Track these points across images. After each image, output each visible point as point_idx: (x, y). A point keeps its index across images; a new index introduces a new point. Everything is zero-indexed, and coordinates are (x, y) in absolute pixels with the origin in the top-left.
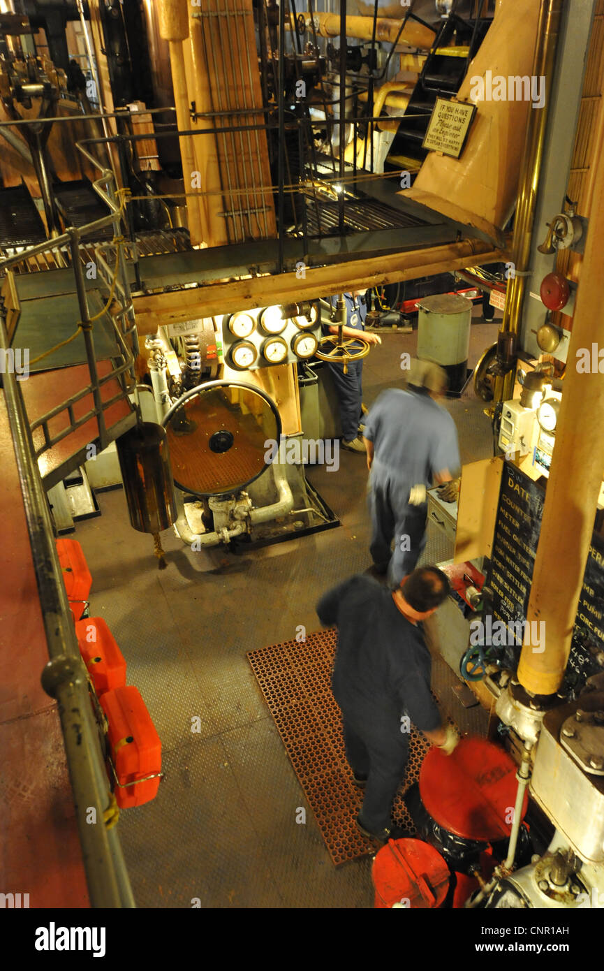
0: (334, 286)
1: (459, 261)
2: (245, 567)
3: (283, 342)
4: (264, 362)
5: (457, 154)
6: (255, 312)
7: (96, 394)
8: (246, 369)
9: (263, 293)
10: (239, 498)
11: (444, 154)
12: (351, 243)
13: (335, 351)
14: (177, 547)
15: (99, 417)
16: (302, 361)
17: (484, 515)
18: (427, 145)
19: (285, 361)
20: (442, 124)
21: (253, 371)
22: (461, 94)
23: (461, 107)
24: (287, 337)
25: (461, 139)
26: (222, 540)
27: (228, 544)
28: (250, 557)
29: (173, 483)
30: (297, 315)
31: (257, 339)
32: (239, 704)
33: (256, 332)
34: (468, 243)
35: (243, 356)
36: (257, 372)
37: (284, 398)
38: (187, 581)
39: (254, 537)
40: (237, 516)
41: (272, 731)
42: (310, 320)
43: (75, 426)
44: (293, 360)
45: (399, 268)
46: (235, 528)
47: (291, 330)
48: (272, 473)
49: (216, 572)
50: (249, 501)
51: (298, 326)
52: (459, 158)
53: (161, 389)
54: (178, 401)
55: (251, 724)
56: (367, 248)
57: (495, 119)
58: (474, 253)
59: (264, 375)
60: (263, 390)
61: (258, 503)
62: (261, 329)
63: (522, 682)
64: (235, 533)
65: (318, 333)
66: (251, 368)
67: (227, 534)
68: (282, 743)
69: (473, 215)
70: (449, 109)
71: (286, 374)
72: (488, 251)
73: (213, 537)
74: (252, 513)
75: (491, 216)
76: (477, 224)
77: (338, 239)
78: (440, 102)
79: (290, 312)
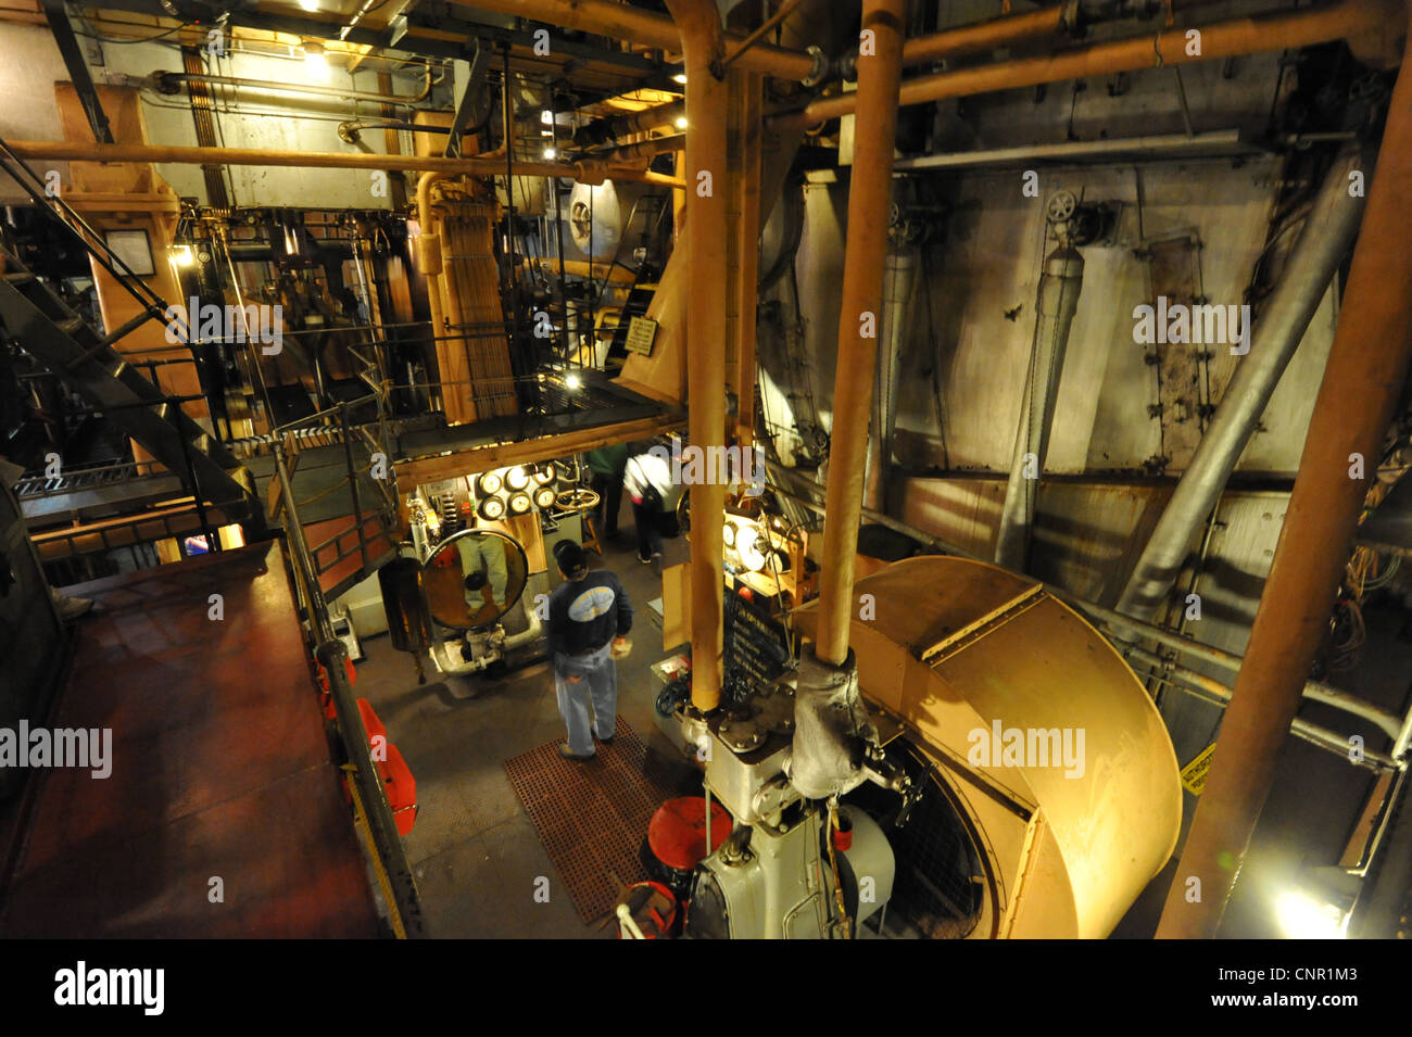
0: (564, 449)
1: (660, 429)
2: (501, 690)
3: (527, 496)
4: (511, 513)
5: (647, 353)
6: (501, 472)
7: (360, 532)
8: (495, 519)
9: (507, 456)
10: (494, 630)
11: (640, 354)
12: (578, 418)
13: (573, 503)
14: (439, 680)
15: (363, 550)
16: (544, 511)
17: (683, 608)
18: (627, 347)
19: (529, 510)
20: (637, 334)
21: (502, 521)
22: (648, 314)
23: (649, 323)
24: (530, 491)
25: (650, 344)
26: (478, 668)
27: (486, 670)
28: (506, 681)
29: (431, 620)
30: (535, 473)
31: (504, 495)
32: (498, 806)
33: (503, 489)
34: (666, 416)
35: (492, 508)
36: (506, 521)
37: (530, 542)
38: (448, 708)
39: (509, 663)
40: (492, 645)
41: (527, 824)
42: (547, 476)
43: (342, 557)
44: (535, 510)
45: (616, 434)
46: (490, 656)
47: (533, 486)
48: (522, 606)
49: (475, 698)
50: (503, 632)
51: (538, 482)
52: (650, 356)
53: (421, 539)
54: (436, 548)
55: (507, 822)
56: (590, 421)
57: (673, 330)
58: (670, 423)
59: (512, 523)
60: (511, 535)
61: (509, 633)
62: (507, 485)
63: (696, 704)
64: (491, 660)
65: (556, 488)
66: (500, 518)
67: (483, 662)
68: (537, 832)
69: (662, 394)
70: (641, 324)
71: (531, 523)
72: (677, 421)
73: (471, 665)
74: (505, 641)
75: (677, 395)
76: (668, 401)
77: (567, 416)
78: (634, 319)
79: (530, 471)
